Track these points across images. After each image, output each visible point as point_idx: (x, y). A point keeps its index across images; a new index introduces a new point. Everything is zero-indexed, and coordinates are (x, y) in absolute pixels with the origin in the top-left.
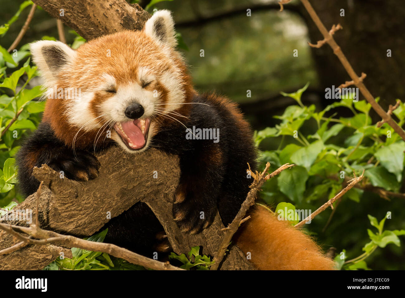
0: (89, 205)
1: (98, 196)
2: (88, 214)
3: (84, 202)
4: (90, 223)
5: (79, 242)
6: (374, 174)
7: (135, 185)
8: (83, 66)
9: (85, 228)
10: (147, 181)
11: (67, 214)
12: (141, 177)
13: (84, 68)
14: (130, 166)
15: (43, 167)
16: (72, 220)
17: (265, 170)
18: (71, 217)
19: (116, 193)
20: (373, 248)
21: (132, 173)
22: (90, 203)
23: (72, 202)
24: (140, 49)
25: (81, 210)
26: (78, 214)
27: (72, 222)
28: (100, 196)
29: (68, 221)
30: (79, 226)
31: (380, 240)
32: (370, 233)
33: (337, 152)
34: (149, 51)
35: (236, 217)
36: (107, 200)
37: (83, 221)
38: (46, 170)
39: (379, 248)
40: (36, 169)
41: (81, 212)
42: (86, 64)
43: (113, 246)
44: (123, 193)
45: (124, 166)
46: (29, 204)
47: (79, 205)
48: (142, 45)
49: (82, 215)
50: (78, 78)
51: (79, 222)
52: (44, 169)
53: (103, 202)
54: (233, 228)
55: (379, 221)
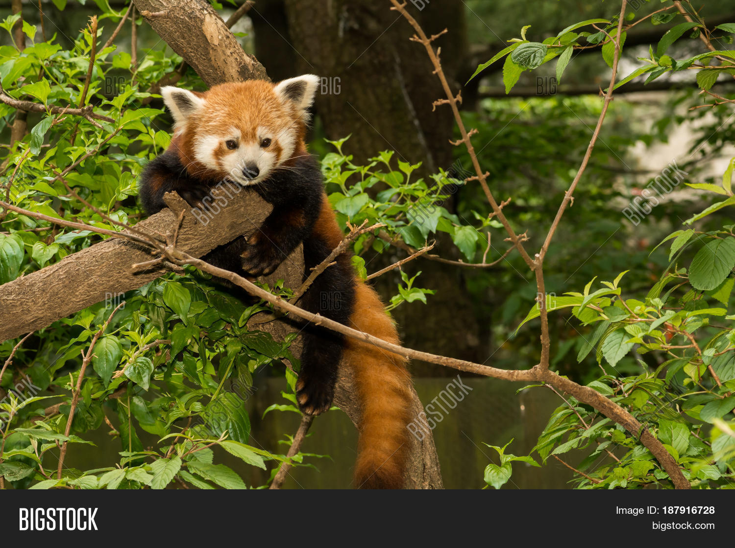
0: (203, 232)
1: (212, 225)
2: (201, 240)
3: (201, 228)
4: (201, 248)
5: (207, 266)
6: (408, 233)
7: (243, 220)
8: (213, 112)
9: (196, 251)
10: (253, 219)
11: (184, 236)
12: (249, 214)
13: (215, 114)
14: (242, 203)
15: (173, 194)
16: (187, 242)
17: (362, 225)
18: (187, 240)
19: (227, 225)
20: (401, 301)
21: (242, 209)
22: (204, 230)
23: (190, 227)
24: (263, 105)
25: (196, 235)
26: (193, 238)
27: (187, 244)
28: (214, 226)
29: (183, 243)
30: (192, 249)
31: (408, 295)
32: (400, 288)
33: (374, 205)
34: (271, 108)
35: (325, 260)
36: (219, 230)
37: (196, 244)
38: (176, 197)
39: (406, 302)
40: (167, 194)
41: (196, 237)
42: (217, 110)
43: (235, 274)
44: (232, 226)
45: (237, 203)
46: (153, 222)
47: (196, 231)
48: (265, 101)
49: (196, 239)
50: (207, 121)
51: (193, 245)
52: (174, 195)
53: (215, 231)
54: (319, 269)
55: (409, 278)
